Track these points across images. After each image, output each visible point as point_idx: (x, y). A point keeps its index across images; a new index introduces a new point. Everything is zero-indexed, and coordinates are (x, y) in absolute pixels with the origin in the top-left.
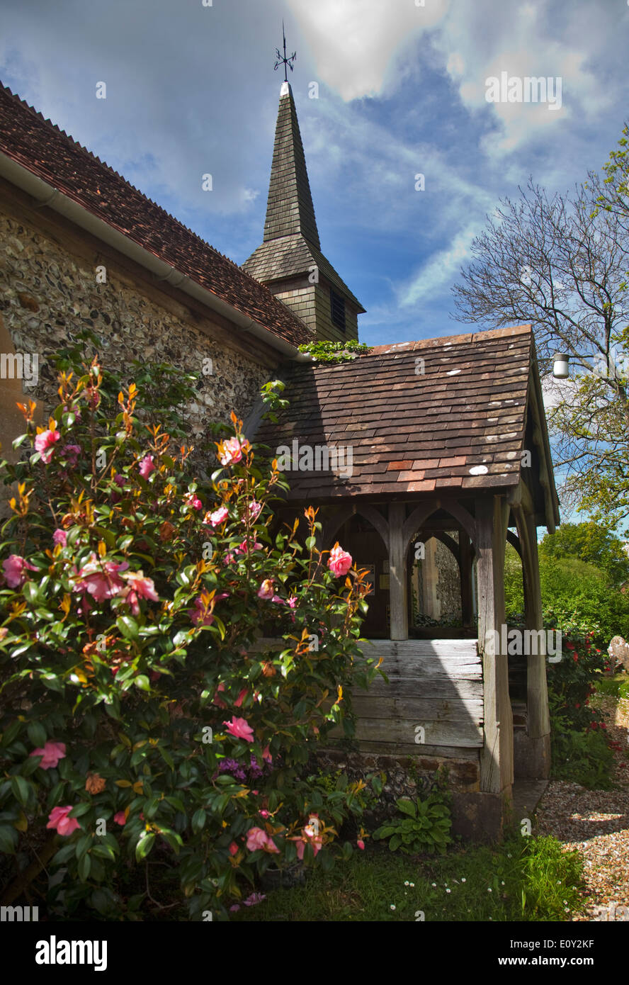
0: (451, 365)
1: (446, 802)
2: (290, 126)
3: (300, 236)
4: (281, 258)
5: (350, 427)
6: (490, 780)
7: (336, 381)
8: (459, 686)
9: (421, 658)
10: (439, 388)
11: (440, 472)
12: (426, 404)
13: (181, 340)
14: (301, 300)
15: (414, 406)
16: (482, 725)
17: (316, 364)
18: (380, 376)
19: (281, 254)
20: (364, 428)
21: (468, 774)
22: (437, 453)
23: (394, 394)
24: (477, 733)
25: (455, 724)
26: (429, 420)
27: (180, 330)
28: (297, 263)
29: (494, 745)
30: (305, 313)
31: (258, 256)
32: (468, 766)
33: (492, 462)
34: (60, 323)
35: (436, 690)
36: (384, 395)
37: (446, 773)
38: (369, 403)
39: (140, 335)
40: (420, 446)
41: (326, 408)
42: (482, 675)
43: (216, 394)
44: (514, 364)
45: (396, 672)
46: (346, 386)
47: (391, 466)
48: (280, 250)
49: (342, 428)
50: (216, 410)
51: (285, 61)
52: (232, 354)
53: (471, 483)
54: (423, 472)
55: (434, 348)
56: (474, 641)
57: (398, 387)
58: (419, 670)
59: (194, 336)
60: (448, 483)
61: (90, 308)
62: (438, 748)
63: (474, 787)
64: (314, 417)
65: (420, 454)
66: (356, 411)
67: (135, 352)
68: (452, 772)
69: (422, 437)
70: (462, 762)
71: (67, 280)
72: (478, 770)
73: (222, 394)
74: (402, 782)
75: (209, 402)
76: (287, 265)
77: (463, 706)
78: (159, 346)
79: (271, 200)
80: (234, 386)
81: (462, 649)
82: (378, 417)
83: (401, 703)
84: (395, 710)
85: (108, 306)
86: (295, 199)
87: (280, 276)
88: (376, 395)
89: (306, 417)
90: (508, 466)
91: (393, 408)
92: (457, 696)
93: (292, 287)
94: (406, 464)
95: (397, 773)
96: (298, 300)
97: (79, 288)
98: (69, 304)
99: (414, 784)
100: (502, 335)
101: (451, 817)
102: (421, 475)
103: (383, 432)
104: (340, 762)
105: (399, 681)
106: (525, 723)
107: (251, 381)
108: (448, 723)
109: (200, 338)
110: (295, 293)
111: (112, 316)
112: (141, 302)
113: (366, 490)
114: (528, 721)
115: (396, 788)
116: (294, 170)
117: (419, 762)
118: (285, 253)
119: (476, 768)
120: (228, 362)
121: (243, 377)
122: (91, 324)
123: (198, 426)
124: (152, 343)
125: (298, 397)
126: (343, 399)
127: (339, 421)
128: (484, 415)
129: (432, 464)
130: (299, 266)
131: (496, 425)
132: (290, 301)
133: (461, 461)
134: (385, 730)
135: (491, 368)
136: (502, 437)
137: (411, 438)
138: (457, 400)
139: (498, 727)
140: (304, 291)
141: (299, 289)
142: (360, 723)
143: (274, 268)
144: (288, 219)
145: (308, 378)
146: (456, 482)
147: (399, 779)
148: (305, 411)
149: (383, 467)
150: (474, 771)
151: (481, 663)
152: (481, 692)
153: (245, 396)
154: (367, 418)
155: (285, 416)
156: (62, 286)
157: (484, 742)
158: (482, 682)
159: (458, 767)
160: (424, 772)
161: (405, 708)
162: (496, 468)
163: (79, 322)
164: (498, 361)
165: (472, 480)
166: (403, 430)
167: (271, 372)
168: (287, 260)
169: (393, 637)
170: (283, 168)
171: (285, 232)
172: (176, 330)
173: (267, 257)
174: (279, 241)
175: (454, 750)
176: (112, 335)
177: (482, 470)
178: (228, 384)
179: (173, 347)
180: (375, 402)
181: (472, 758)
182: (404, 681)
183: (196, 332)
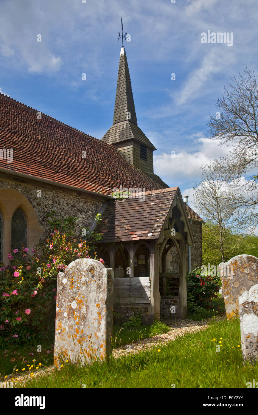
0: (153, 201)
1: (140, 317)
2: (124, 70)
3: (128, 122)
4: (119, 133)
5: (122, 221)
6: (151, 311)
7: (121, 206)
8: (145, 288)
9: (136, 282)
10: (148, 209)
11: (141, 235)
12: (143, 214)
13: (76, 202)
14: (128, 150)
15: (140, 215)
16: (150, 298)
17: (117, 199)
18: (133, 204)
19: (120, 130)
20: (126, 222)
21: (146, 310)
22: (142, 230)
23: (136, 211)
24: (149, 299)
25: (144, 298)
26: (142, 219)
27: (75, 199)
28: (126, 135)
29: (152, 302)
30: (129, 156)
31: (110, 131)
32: (146, 308)
33: (154, 232)
34: (46, 207)
35: (139, 290)
36: (133, 211)
37: (141, 310)
38: (128, 214)
39: (65, 204)
40: (138, 227)
41: (117, 215)
42: (150, 285)
43: (86, 214)
44: (169, 201)
45: (130, 286)
46: (124, 208)
47: (130, 233)
48: (120, 128)
49: (120, 222)
50: (86, 218)
51: (122, 36)
52: (91, 201)
53: (148, 238)
54: (137, 235)
55: (150, 195)
56: (149, 277)
57: (137, 208)
58: (136, 285)
59: (79, 199)
60: (142, 238)
61: (52, 201)
62: (140, 304)
63: (147, 313)
64: (113, 218)
65: (138, 230)
66: (124, 216)
67: (64, 209)
68: (142, 310)
69: (139, 224)
70: (145, 307)
71: (47, 196)
72: (149, 309)
73: (87, 213)
74: (131, 313)
75: (84, 216)
76: (122, 136)
77: (146, 293)
78: (70, 205)
79: (116, 105)
80: (91, 210)
81: (146, 279)
82: (130, 218)
83: (131, 293)
84: (130, 295)
85: (56, 199)
86: (126, 105)
87: (119, 141)
88: (131, 211)
89: (111, 218)
90: (157, 233)
91: (134, 215)
92: (144, 291)
93: (124, 145)
94: (133, 233)
95: (130, 310)
96: (126, 151)
97: (50, 197)
98: (48, 202)
99: (134, 313)
100: (169, 191)
101: (142, 320)
102: (136, 236)
103: (130, 223)
104: (116, 309)
105: (131, 288)
106: (177, 302)
107: (96, 207)
108: (142, 298)
109: (81, 199)
110: (125, 148)
111: (58, 201)
112: (65, 195)
113: (123, 240)
114: (178, 302)
115: (129, 315)
116: (126, 91)
117: (135, 308)
118: (121, 130)
119: (148, 308)
120: (89, 204)
121: (94, 206)
122: (53, 205)
123: (81, 223)
124: (68, 205)
125: (110, 211)
126: (122, 212)
127: (120, 219)
128: (156, 218)
129: (140, 233)
130: (126, 137)
131: (158, 221)
132: (123, 151)
133: (147, 232)
134: (127, 300)
135: (163, 202)
136: (159, 225)
137: (137, 225)
138: (151, 213)
139: (154, 298)
140: (128, 147)
141: (126, 146)
142: (121, 299)
143: (117, 137)
144: (123, 114)
145: (113, 205)
146: (144, 238)
147: (130, 312)
148: (111, 216)
149: (128, 234)
150: (148, 309)
151: (150, 282)
152: (150, 290)
153: (95, 212)
154: (127, 218)
155: (106, 218)
156: (46, 198)
157: (150, 302)
158: (150, 287)
159: (144, 308)
160: (136, 310)
161: (132, 294)
162: (155, 234)
163: (50, 205)
164: (165, 200)
165: (148, 237)
166: (135, 222)
167: (103, 203)
168: (122, 134)
169: (130, 277)
170: (121, 90)
171: (122, 120)
172: (74, 200)
173: (114, 132)
174: (119, 124)
175: (143, 304)
176: (58, 206)
177: (151, 234)
178: (89, 210)
179: (73, 204)
180: (130, 213)
181: (147, 306)
182: (132, 288)
183: (80, 198)
